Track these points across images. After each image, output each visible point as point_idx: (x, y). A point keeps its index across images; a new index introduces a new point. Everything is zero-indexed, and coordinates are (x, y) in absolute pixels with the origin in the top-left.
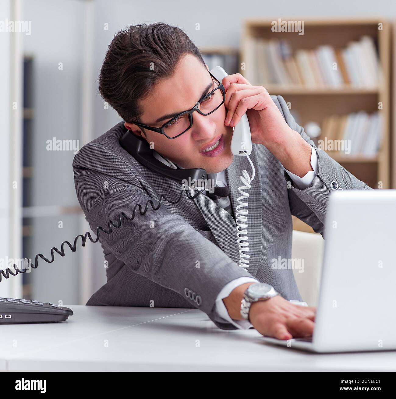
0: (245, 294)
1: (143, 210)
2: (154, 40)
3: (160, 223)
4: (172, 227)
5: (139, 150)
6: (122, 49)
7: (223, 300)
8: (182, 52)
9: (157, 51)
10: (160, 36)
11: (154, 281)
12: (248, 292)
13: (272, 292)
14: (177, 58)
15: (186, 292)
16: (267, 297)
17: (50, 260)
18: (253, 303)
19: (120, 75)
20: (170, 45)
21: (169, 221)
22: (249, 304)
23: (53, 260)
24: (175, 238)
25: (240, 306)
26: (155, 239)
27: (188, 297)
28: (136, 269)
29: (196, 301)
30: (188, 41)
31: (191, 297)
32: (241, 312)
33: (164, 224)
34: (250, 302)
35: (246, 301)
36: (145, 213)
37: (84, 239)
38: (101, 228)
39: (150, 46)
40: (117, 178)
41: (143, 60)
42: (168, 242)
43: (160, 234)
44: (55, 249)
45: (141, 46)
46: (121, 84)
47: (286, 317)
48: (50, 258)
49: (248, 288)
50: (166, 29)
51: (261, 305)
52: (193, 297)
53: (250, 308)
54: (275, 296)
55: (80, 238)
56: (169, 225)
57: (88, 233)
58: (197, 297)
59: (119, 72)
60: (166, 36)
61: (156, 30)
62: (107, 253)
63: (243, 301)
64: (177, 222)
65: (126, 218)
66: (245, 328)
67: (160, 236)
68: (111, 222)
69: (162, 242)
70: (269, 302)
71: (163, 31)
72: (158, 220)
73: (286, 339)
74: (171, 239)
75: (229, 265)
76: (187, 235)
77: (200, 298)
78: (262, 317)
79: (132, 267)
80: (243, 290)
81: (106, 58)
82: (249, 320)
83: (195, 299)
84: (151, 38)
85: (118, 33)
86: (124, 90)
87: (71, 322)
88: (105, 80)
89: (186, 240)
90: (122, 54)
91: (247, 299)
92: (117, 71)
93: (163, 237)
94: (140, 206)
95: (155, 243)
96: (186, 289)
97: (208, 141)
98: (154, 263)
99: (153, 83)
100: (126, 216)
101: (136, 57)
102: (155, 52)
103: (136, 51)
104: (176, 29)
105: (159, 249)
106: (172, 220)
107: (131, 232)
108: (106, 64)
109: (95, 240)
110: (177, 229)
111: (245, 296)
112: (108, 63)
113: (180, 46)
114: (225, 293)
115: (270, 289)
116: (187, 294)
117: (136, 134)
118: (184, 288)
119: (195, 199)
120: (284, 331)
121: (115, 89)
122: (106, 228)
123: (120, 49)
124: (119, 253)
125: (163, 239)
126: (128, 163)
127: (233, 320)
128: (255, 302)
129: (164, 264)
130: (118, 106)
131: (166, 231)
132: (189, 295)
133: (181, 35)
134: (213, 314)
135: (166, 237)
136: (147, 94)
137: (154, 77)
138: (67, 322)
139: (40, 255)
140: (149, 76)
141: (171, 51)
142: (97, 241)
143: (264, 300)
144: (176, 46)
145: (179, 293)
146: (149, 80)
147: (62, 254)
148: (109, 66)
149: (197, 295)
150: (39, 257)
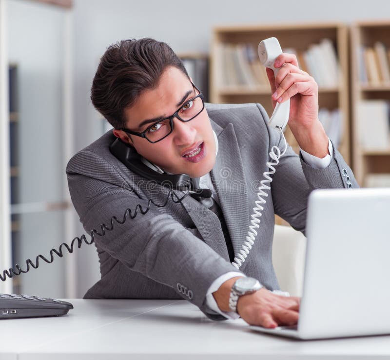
0: (233, 288)
1: (133, 214)
2: (141, 53)
3: (152, 223)
4: (163, 226)
5: (127, 157)
6: (112, 62)
7: (213, 294)
8: (167, 65)
9: (143, 64)
10: (147, 51)
11: (149, 277)
12: (235, 287)
13: (257, 285)
14: (162, 70)
15: (179, 287)
16: (253, 290)
17: (50, 260)
18: (240, 296)
19: (108, 86)
20: (156, 59)
21: (159, 220)
22: (236, 298)
23: (52, 261)
24: (166, 237)
25: (228, 300)
26: (148, 238)
27: (180, 291)
28: (131, 266)
29: (188, 295)
30: (173, 55)
31: (183, 291)
32: (230, 305)
33: (155, 223)
34: (237, 295)
35: (234, 295)
36: (135, 216)
37: (80, 241)
38: (95, 231)
39: (137, 59)
40: (109, 183)
41: (129, 72)
42: (160, 241)
43: (152, 233)
44: (54, 250)
45: (129, 59)
46: (109, 94)
47: (271, 307)
48: (49, 259)
49: (235, 283)
50: (153, 44)
51: (248, 297)
52: (185, 292)
53: (238, 301)
54: (260, 289)
55: (76, 240)
56: (160, 224)
57: (84, 235)
58: (189, 291)
59: (108, 83)
60: (152, 51)
61: (143, 44)
62: (101, 251)
63: (231, 295)
64: (167, 221)
65: (118, 221)
66: (234, 318)
67: (153, 235)
68: (104, 225)
69: (155, 241)
70: (256, 295)
71: (150, 46)
72: (150, 220)
73: (272, 327)
74: (163, 238)
75: (217, 261)
76: (177, 234)
77: (191, 292)
78: (249, 309)
79: (128, 265)
80: (231, 285)
81: (98, 70)
82: (237, 312)
83: (187, 293)
84: (138, 52)
85: (109, 48)
86: (112, 100)
87: (71, 315)
88: (96, 90)
89: (177, 238)
90: (111, 67)
91: (235, 293)
92: (106, 82)
93: (155, 236)
94: (130, 211)
95: (148, 242)
96: (178, 284)
97: (189, 146)
98: (148, 261)
99: (139, 94)
100: (118, 219)
101: (124, 69)
102: (141, 65)
103: (124, 64)
104: (162, 44)
105: (151, 247)
106: (163, 219)
107: (125, 231)
108: (98, 75)
109: (89, 242)
110: (168, 227)
111: (232, 290)
112: (99, 75)
113: (164, 60)
114: (215, 287)
115: (256, 283)
116: (180, 289)
117: (125, 141)
118: (176, 283)
119: (182, 201)
120: (270, 320)
121: (105, 98)
122: (99, 231)
123: (109, 61)
124: (114, 252)
125: (155, 238)
126: (118, 170)
127: (222, 311)
128: (243, 296)
129: (157, 261)
130: (107, 114)
131: (158, 230)
132: (181, 289)
133: (166, 49)
134: (203, 306)
135: (158, 236)
136: (133, 103)
137: (140, 88)
138: (68, 316)
139: (41, 256)
140: (135, 87)
141: (156, 64)
142: (91, 243)
143: (250, 293)
144: (161, 60)
145: (172, 287)
146: (135, 91)
147: (60, 255)
148: (100, 77)
149: (188, 289)
150: (39, 258)
